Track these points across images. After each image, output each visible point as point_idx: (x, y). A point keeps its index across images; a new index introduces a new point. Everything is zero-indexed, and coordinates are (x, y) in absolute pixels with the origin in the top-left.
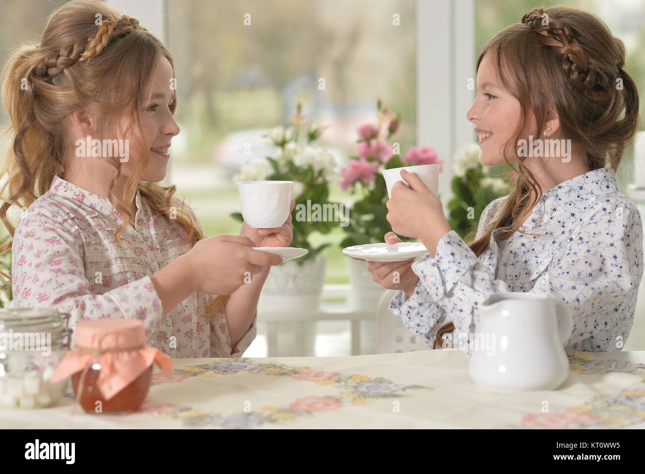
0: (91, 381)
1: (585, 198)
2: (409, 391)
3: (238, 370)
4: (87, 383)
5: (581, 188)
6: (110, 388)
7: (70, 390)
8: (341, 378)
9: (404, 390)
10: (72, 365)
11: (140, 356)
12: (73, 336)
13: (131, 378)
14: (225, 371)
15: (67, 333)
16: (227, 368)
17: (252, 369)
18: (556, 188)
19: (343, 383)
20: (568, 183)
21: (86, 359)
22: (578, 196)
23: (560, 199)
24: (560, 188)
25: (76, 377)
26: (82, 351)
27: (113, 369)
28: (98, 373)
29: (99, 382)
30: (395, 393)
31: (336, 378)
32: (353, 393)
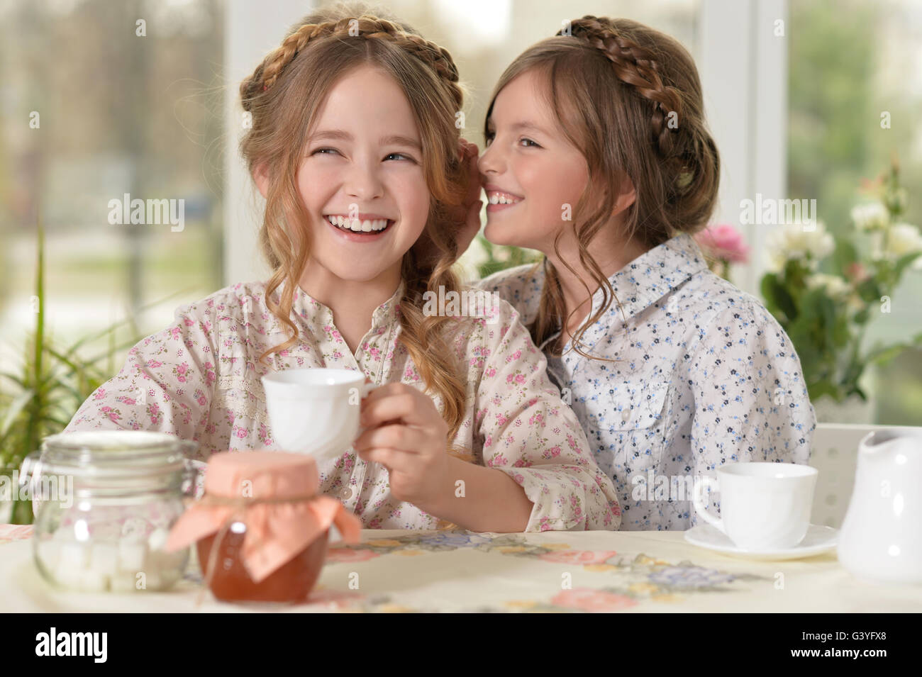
0: (230, 551)
1: (671, 279)
2: (738, 584)
3: (455, 545)
4: (223, 554)
5: (662, 265)
6: (264, 560)
7: (193, 568)
8: (622, 560)
9: (730, 581)
10: (197, 524)
11: (311, 512)
12: (200, 479)
13: (296, 546)
14: (437, 546)
15: (189, 475)
16: (439, 542)
17: (478, 545)
18: (628, 268)
19: (628, 569)
20: (643, 260)
21: (222, 513)
22: (662, 277)
23: (638, 284)
24: (634, 267)
25: (205, 544)
26: (216, 501)
27: (267, 532)
28: (241, 538)
29: (244, 552)
30: (718, 586)
31: (615, 560)
32: (649, 584)
